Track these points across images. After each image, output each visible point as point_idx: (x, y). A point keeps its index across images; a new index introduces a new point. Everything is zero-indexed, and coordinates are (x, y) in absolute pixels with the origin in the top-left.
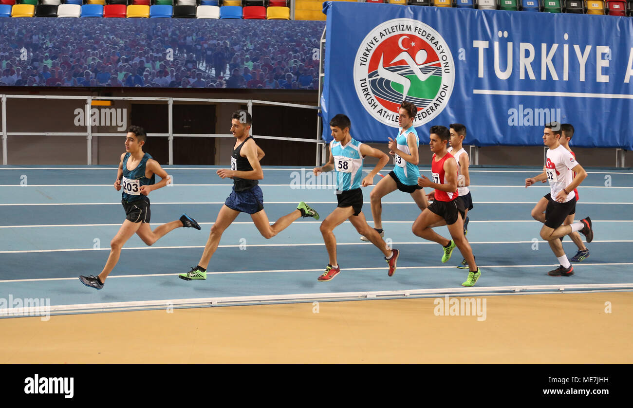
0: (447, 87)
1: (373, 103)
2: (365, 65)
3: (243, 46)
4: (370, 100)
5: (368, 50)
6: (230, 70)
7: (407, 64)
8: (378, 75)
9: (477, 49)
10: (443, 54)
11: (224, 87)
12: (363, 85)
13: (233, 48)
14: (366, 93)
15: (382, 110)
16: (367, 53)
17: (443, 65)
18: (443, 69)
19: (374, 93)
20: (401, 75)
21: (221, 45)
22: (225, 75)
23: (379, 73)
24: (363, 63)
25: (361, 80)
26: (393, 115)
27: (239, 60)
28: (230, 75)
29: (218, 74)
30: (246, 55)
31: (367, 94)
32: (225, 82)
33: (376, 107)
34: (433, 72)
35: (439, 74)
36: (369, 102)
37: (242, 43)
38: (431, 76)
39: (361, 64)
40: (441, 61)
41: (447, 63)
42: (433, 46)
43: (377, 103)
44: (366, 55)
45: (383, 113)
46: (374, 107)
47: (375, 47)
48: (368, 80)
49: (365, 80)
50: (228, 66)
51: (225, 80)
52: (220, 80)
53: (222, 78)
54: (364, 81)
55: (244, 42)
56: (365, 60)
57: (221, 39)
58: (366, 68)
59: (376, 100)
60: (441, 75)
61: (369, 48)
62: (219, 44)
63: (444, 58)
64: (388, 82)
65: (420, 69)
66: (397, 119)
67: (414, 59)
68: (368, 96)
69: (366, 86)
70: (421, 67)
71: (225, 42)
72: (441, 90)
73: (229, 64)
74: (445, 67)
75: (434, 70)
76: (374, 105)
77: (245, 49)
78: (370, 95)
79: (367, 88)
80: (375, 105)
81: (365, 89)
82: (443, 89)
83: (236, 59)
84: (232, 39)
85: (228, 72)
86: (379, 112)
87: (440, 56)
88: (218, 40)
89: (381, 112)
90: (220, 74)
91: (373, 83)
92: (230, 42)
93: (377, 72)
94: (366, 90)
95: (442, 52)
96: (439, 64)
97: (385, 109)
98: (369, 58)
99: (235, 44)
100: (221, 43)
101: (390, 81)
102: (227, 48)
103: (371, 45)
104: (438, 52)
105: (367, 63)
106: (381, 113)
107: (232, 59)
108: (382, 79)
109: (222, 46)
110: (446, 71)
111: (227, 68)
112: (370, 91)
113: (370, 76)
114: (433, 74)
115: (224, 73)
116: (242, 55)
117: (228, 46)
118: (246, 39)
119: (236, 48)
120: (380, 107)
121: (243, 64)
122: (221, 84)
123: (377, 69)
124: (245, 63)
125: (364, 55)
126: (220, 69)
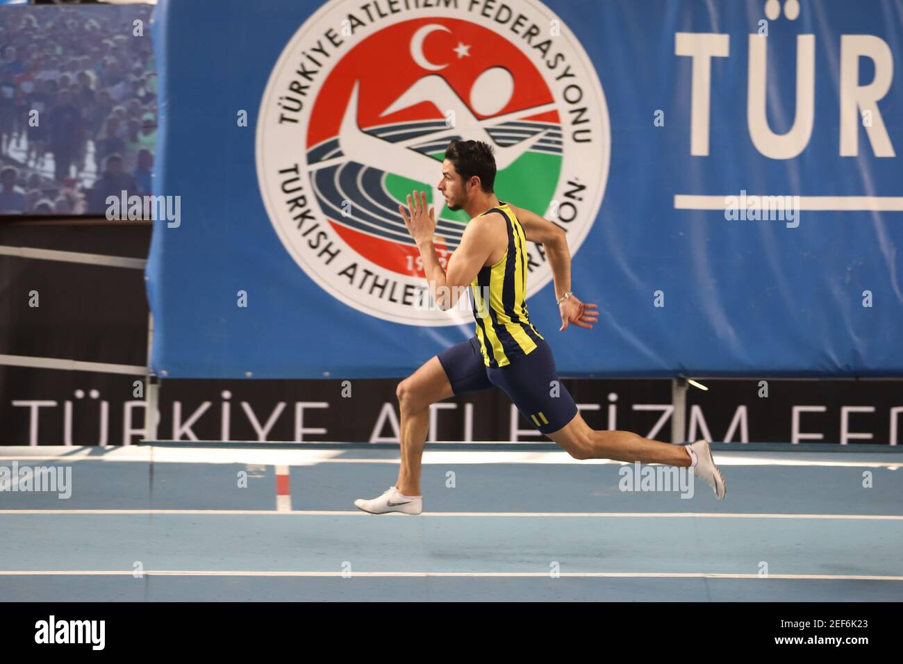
0: (582, 188)
1: (324, 243)
2: (295, 121)
3: (137, 85)
4: (313, 236)
5: (305, 74)
6: (98, 159)
7: (440, 115)
8: (340, 154)
9: (689, 60)
10: (567, 81)
11: (80, 209)
12: (288, 187)
13: (104, 94)
14: (298, 211)
15: (354, 266)
16: (303, 81)
17: (566, 119)
18: (567, 128)
19: (326, 210)
20: (421, 151)
21: (71, 83)
22: (82, 175)
23: (343, 147)
24: (289, 114)
25: (282, 172)
26: (395, 284)
27: (123, 128)
28: (98, 173)
29: (61, 171)
30: (145, 111)
31: (304, 216)
32: (81, 195)
33: (333, 255)
34: (533, 140)
35: (553, 146)
36: (310, 242)
37: (133, 78)
38: (526, 155)
39: (283, 119)
40: (560, 105)
41: (583, 110)
42: (535, 56)
43: (338, 243)
44: (299, 89)
45: (360, 275)
46: (326, 256)
47: (328, 64)
48: (305, 169)
49: (295, 169)
50: (91, 147)
51: (83, 190)
52: (68, 190)
53: (71, 183)
54: (292, 175)
55: (138, 72)
56: (295, 106)
57: (73, 67)
58: (300, 131)
59: (333, 236)
60: (560, 150)
61: (310, 66)
62: (65, 80)
63: (573, 94)
64: (373, 176)
65: (488, 131)
66: (406, 294)
67: (465, 99)
68: (308, 224)
69: (299, 189)
70: (490, 123)
71: (83, 77)
72: (559, 198)
73: (94, 140)
74: (576, 122)
75: (534, 133)
76: (326, 250)
77: (142, 93)
78: (312, 218)
79: (303, 197)
80: (333, 249)
81: (295, 201)
82: (568, 194)
83: (113, 125)
84: (104, 64)
85: (90, 164)
86: (344, 272)
87: (556, 88)
88: (62, 69)
89: (350, 272)
90: (67, 172)
91: (324, 179)
92: (98, 74)
93: (335, 144)
94: (301, 202)
95: (565, 75)
96: (554, 116)
97: (364, 263)
98: (309, 100)
99: (114, 81)
100: (72, 77)
101: (379, 173)
102: (88, 93)
103: (318, 56)
104: (549, 76)
105: (304, 116)
106: (351, 277)
107: (104, 127)
108: (353, 167)
109: (74, 86)
110: (579, 136)
111: (85, 152)
112: (313, 206)
113: (313, 158)
114: (535, 147)
115: (81, 168)
116: (134, 111)
117: (92, 87)
118: (144, 63)
119: (116, 90)
120: (349, 255)
121: (134, 139)
122: (71, 202)
123: (336, 132)
124: (141, 136)
125: (292, 89)
126: (68, 155)
